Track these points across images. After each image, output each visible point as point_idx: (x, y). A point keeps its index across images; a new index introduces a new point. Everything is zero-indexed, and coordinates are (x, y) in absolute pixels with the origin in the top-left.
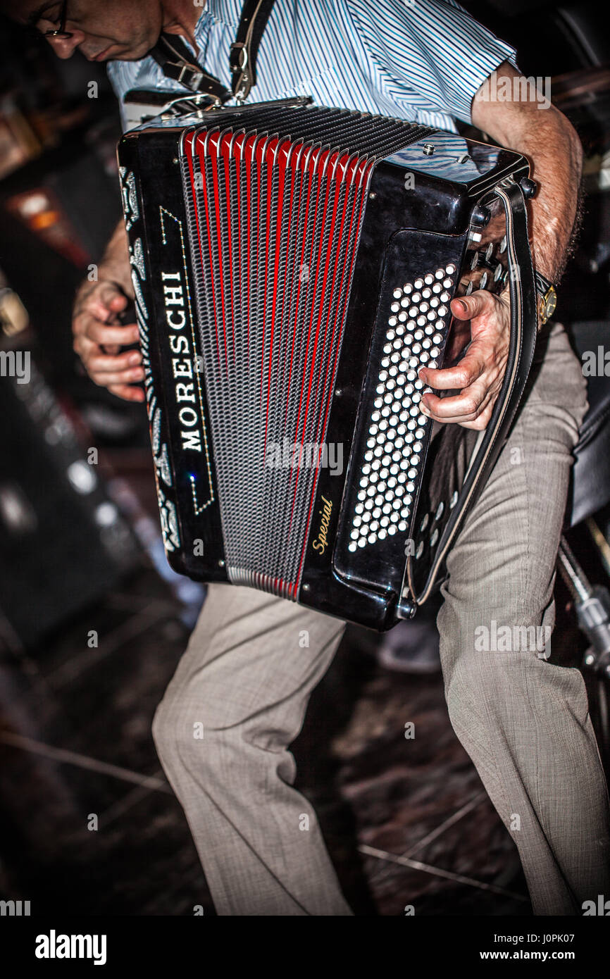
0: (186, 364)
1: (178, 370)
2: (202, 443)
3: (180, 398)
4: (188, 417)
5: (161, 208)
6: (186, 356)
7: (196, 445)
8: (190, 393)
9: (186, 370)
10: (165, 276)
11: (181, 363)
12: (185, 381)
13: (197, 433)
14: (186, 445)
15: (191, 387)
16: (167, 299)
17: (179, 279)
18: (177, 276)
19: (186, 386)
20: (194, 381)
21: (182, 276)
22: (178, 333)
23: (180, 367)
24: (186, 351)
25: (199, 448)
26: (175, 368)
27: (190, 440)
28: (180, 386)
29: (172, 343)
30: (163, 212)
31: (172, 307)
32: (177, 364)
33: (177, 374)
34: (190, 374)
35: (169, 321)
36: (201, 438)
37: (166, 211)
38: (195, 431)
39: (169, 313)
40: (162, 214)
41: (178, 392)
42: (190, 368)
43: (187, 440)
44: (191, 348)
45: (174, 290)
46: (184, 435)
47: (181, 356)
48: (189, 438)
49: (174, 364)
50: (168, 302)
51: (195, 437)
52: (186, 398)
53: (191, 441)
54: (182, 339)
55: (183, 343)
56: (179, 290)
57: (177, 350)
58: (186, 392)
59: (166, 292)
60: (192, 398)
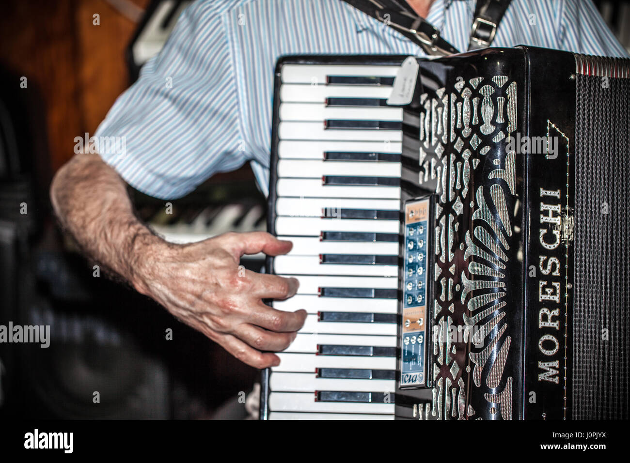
0: (554, 288)
1: (545, 293)
2: (561, 375)
3: (542, 324)
4: (549, 345)
5: (549, 121)
6: (556, 279)
7: (554, 376)
8: (554, 319)
9: (554, 294)
10: (543, 192)
11: (549, 286)
12: (551, 305)
13: (556, 364)
14: (541, 377)
15: (556, 312)
16: (542, 216)
17: (559, 197)
18: (557, 194)
19: (551, 311)
20: (560, 306)
21: (563, 194)
22: (550, 254)
23: (547, 290)
24: (556, 273)
25: (556, 380)
26: (540, 291)
27: (547, 371)
28: (544, 311)
29: (541, 264)
30: (550, 125)
31: (545, 225)
32: (544, 287)
33: (542, 297)
34: (556, 299)
35: (541, 239)
36: (560, 369)
37: (553, 126)
38: (554, 361)
39: (543, 232)
40: (548, 128)
41: (540, 316)
42: (558, 291)
43: (544, 371)
44: (562, 270)
45: (551, 208)
46: (542, 365)
47: (550, 279)
48: (547, 369)
49: (541, 286)
50: (543, 219)
51: (554, 368)
52: (549, 324)
53: (549, 371)
54: (553, 259)
55: (554, 265)
56: (558, 208)
57: (546, 272)
58: (549, 317)
59: (542, 209)
60: (556, 325)
